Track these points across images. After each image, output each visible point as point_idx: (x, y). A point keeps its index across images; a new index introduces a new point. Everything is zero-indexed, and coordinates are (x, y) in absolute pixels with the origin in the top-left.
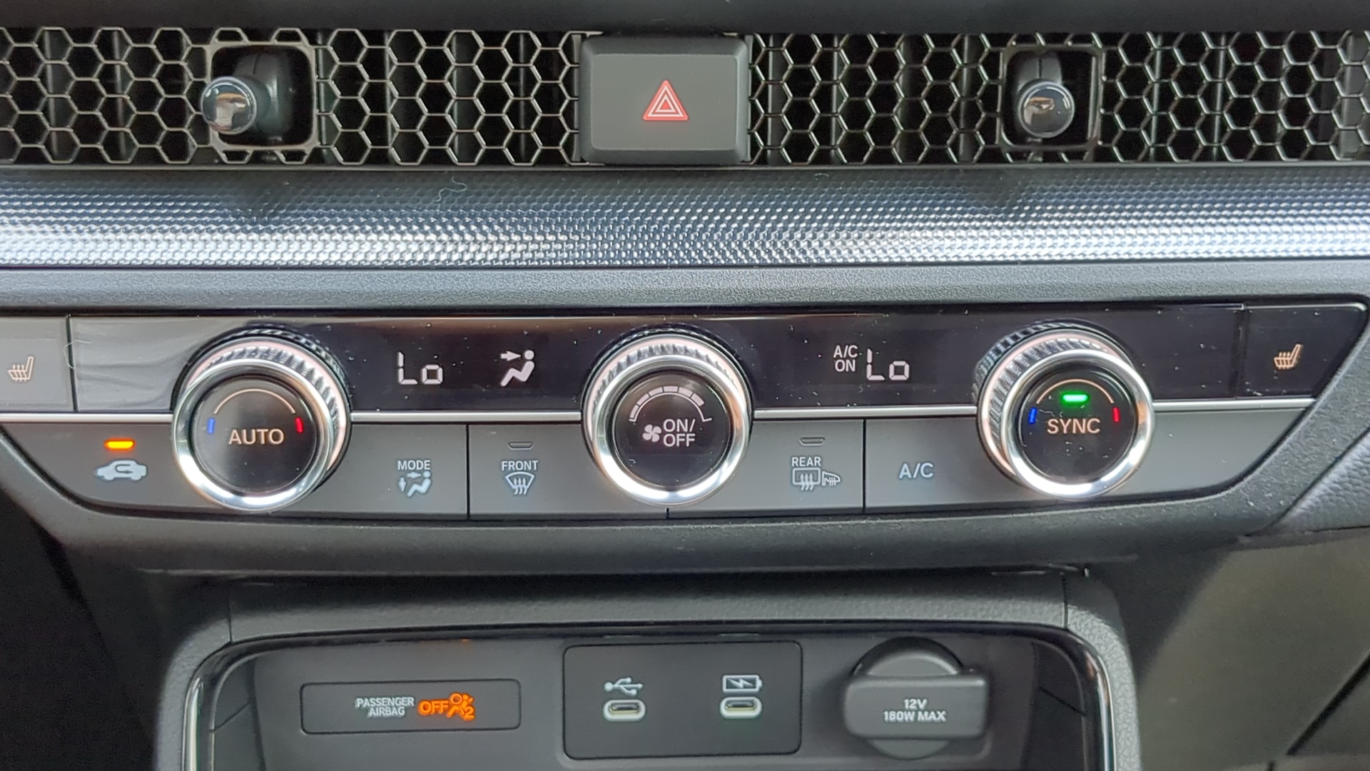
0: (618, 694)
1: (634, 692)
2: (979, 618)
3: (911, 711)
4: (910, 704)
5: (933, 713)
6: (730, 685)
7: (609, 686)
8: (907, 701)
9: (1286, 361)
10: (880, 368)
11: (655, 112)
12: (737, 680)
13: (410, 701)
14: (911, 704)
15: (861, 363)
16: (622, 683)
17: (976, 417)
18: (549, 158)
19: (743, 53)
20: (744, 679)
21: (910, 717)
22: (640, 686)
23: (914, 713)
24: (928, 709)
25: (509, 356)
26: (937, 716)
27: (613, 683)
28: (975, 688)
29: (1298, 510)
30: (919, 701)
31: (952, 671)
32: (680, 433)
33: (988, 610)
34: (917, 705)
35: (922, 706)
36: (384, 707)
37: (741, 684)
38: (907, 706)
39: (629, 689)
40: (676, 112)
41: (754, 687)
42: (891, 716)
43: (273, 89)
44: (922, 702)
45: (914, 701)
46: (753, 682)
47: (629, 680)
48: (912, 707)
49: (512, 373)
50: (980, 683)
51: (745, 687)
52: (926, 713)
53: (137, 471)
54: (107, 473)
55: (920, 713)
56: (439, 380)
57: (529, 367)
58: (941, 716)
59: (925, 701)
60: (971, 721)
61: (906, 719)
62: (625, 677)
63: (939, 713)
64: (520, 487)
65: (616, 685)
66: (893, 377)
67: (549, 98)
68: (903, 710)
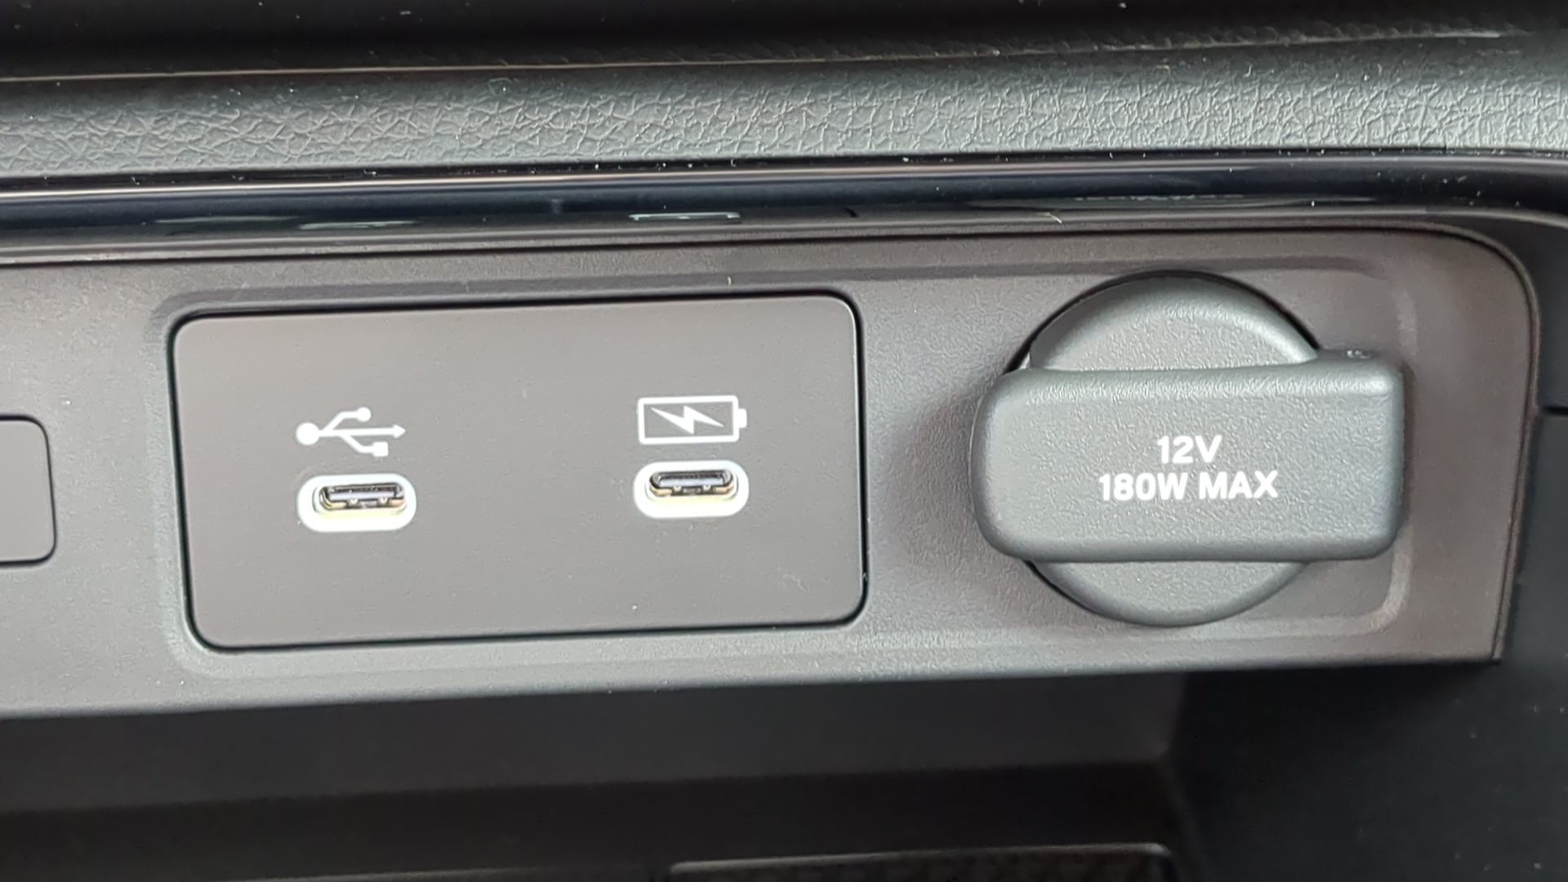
0: (333, 455)
1: (380, 450)
2: (1380, 136)
3: (1179, 469)
4: (1173, 449)
5: (1241, 476)
6: (657, 426)
7: (308, 434)
8: (1164, 442)
12: (678, 410)
14: (1179, 448)
16: (346, 424)
20: (696, 407)
21: (1173, 487)
22: (397, 431)
23: (1185, 476)
24: (1227, 463)
26: (1255, 485)
27: (321, 426)
28: (1363, 400)
30: (1199, 439)
31: (1294, 352)
33: (1407, 116)
34: (1195, 452)
35: (1208, 456)
37: (688, 420)
38: (1165, 459)
39: (366, 441)
41: (729, 432)
42: (1121, 487)
44: (1208, 443)
45: (1186, 441)
46: (722, 413)
47: (363, 414)
48: (1180, 458)
50: (1378, 384)
51: (700, 429)
52: (1222, 476)
55: (1204, 477)
58: (1267, 483)
59: (1217, 440)
61: (1165, 496)
62: (354, 408)
63: (1259, 474)
65: (330, 431)
68: (1156, 467)
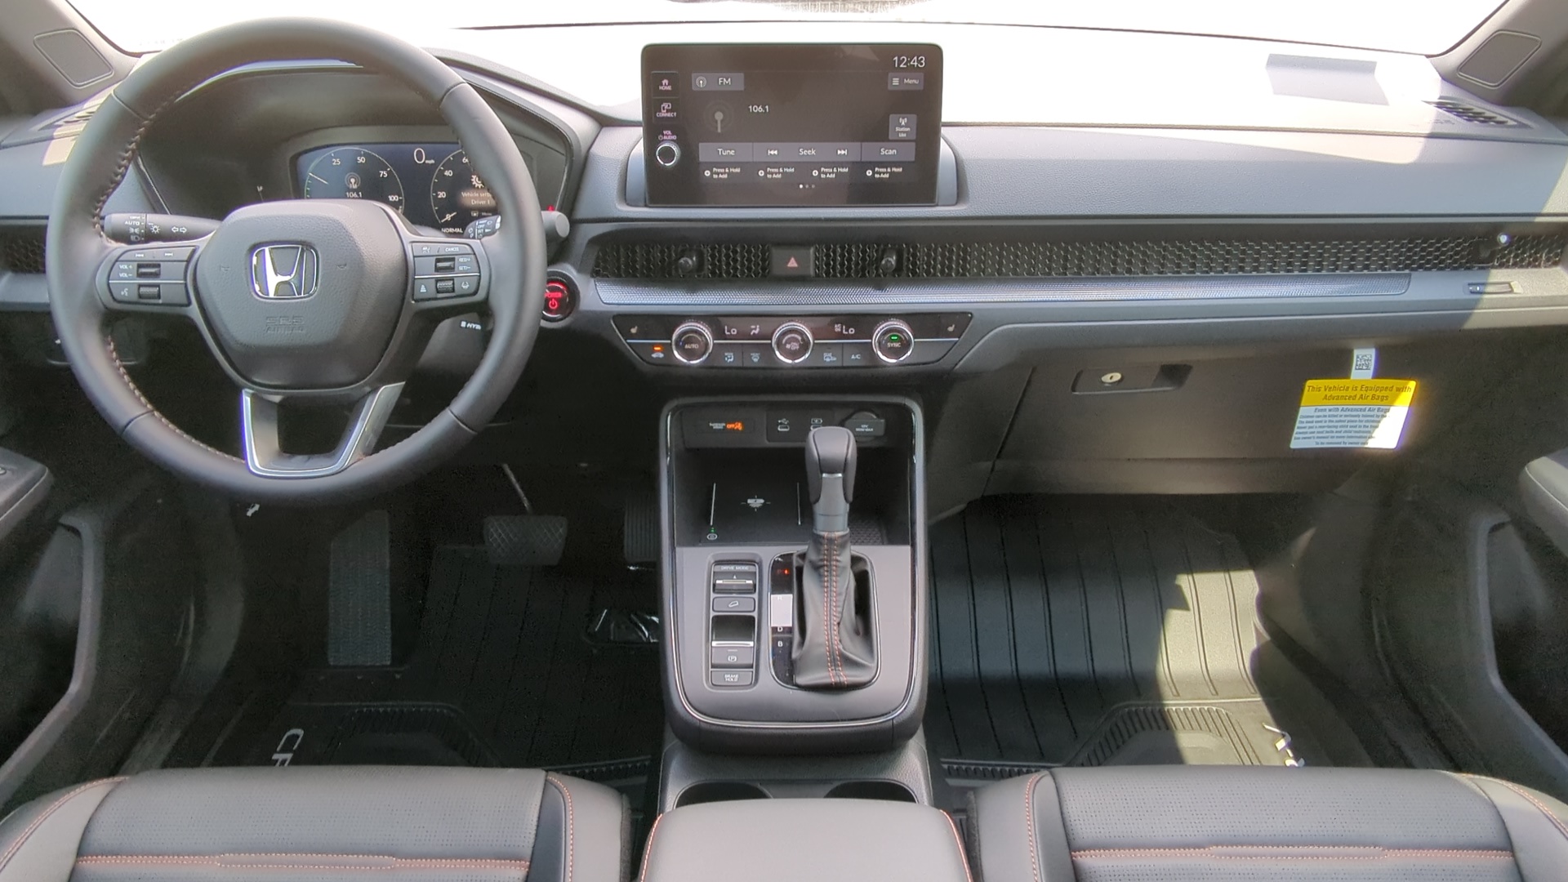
0: (781, 424)
1: (787, 423)
2: (880, 401)
9: (951, 329)
10: (847, 330)
11: (790, 265)
13: (724, 424)
14: (863, 426)
15: (842, 329)
16: (783, 420)
17: (871, 343)
18: (764, 276)
19: (812, 250)
22: (788, 421)
24: (869, 427)
25: (753, 327)
27: (781, 420)
28: (881, 422)
29: (957, 367)
31: (875, 417)
32: (795, 346)
33: (881, 399)
34: (865, 427)
36: (717, 426)
37: (816, 421)
39: (785, 422)
40: (796, 265)
41: (820, 422)
42: (858, 430)
43: (694, 259)
44: (867, 426)
45: (865, 425)
46: (820, 420)
47: (785, 419)
49: (753, 331)
50: (883, 420)
53: (661, 355)
54: (654, 356)
56: (735, 333)
57: (758, 330)
60: (881, 432)
64: (756, 360)
66: (850, 332)
67: (764, 260)
